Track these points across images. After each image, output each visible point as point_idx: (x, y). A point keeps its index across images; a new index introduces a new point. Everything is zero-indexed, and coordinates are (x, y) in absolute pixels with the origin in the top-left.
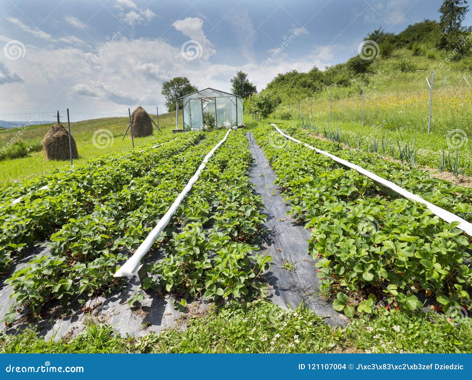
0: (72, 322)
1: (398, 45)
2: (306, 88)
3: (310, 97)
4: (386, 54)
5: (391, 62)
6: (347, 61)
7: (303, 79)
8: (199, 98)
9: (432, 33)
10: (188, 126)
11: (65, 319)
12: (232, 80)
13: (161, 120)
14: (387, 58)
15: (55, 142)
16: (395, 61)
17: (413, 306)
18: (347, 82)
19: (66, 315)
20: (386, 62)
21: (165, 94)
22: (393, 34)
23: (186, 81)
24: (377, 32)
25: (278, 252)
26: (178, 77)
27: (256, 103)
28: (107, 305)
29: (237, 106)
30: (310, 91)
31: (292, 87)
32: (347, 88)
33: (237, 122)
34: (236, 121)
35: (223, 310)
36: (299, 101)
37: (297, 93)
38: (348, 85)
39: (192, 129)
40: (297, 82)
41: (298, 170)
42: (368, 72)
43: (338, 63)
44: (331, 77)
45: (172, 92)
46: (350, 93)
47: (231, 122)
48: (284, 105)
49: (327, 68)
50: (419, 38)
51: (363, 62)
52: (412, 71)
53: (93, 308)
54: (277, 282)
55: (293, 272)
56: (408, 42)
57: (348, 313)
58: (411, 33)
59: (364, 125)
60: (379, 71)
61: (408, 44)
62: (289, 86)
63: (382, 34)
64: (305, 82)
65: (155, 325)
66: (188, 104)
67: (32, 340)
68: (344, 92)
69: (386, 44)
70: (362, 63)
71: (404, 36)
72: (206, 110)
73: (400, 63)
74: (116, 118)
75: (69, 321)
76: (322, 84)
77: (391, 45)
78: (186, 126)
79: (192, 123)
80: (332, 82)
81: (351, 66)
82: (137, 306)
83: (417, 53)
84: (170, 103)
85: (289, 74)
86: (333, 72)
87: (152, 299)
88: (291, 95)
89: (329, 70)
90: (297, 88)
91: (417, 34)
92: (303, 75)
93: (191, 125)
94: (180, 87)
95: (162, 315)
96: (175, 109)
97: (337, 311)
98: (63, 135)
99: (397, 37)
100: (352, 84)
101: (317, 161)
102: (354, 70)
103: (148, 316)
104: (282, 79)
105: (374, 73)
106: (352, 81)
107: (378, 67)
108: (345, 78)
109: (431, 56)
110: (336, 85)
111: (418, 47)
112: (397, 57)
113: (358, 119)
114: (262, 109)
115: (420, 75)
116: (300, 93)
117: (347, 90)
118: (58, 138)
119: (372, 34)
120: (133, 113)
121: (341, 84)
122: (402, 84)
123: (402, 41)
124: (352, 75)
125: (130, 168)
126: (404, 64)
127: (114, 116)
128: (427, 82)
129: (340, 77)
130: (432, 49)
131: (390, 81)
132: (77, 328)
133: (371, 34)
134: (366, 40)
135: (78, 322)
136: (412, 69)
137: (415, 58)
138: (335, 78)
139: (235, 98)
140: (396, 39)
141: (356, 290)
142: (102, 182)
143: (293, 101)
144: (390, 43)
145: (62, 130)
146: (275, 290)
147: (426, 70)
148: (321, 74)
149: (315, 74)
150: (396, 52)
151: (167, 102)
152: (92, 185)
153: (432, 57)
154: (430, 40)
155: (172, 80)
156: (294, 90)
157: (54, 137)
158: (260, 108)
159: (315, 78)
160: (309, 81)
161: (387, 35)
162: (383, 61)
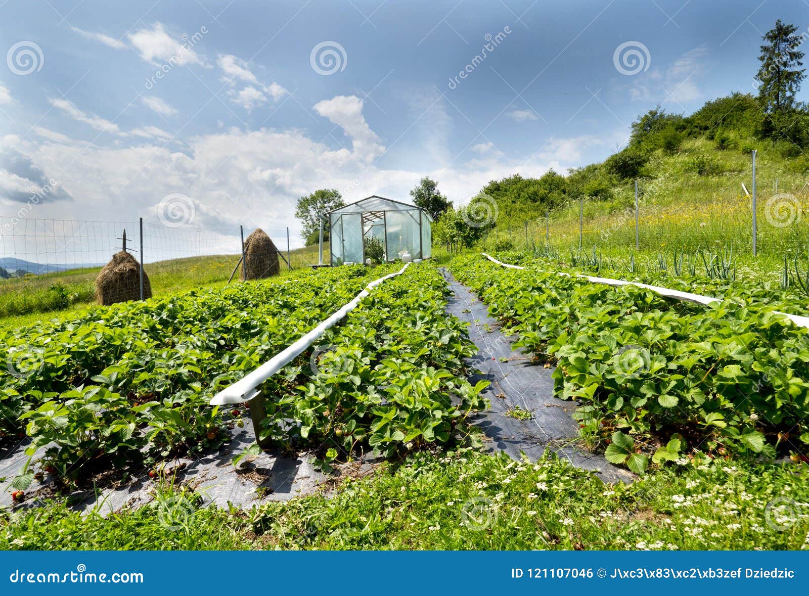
0: (130, 492)
1: (690, 134)
2: (538, 203)
3: (545, 216)
4: (671, 147)
5: (680, 159)
6: (605, 160)
7: (532, 189)
8: (358, 213)
9: (747, 114)
10: (338, 259)
11: (118, 489)
12: (412, 191)
13: (293, 257)
14: (673, 154)
15: (116, 281)
16: (686, 159)
17: (756, 445)
18: (606, 193)
19: (121, 483)
20: (672, 160)
21: (302, 217)
22: (680, 117)
23: (335, 194)
24: (653, 114)
25: (501, 399)
26: (323, 189)
27: (452, 223)
28: (194, 468)
29: (420, 224)
30: (544, 207)
31: (514, 202)
32: (606, 203)
33: (421, 252)
34: (419, 250)
35: (403, 468)
36: (526, 223)
37: (521, 210)
38: (607, 197)
39: (345, 263)
40: (522, 194)
41: (530, 289)
42: (641, 176)
43: (590, 164)
44: (580, 186)
45: (313, 213)
46: (612, 209)
47: (410, 252)
48: (501, 230)
49: (572, 171)
50: (726, 123)
51: (632, 159)
52: (717, 174)
53: (168, 472)
54: (501, 432)
55: (528, 422)
56: (706, 128)
57: (636, 466)
58: (711, 113)
59: (640, 251)
60: (659, 175)
61: (707, 132)
62: (507, 200)
63: (662, 116)
64: (535, 193)
65: (279, 492)
66: (339, 222)
67: (57, 516)
68: (602, 209)
69: (670, 131)
70: (630, 162)
71: (699, 119)
72: (370, 236)
73: (696, 161)
74: (218, 257)
75: (126, 491)
76: (563, 196)
77: (678, 133)
78: (335, 259)
79: (346, 254)
80: (581, 193)
81: (612, 167)
82: (247, 468)
83: (723, 145)
84: (309, 232)
85: (507, 180)
86: (583, 176)
87: (275, 459)
88: (512, 214)
89: (576, 175)
90: (521, 202)
91: (721, 116)
92: (530, 183)
93: (344, 258)
94: (326, 205)
95: (293, 479)
96: (318, 241)
97: (614, 465)
98: (131, 270)
99: (687, 121)
100: (616, 196)
101: (561, 282)
102: (617, 173)
103: (266, 481)
104: (495, 190)
105: (652, 178)
106: (615, 191)
107: (658, 167)
108: (603, 187)
109: (749, 150)
110: (588, 198)
111: (724, 135)
112: (691, 151)
113: (629, 241)
114: (464, 232)
115: (731, 181)
116: (526, 210)
117: (608, 204)
118: (121, 274)
119: (646, 116)
120: (248, 240)
121: (596, 196)
122: (700, 195)
123: (696, 127)
124: (615, 182)
125: (241, 302)
126: (702, 163)
127: (216, 253)
128: (743, 189)
129: (593, 184)
130: (749, 138)
131: (680, 190)
132: (140, 499)
133: (643, 116)
134: (636, 126)
135: (141, 491)
136: (717, 171)
137: (720, 153)
138: (587, 186)
139: (418, 212)
140: (685, 124)
141: (646, 429)
142: (193, 314)
143: (516, 224)
144: (677, 129)
145: (129, 262)
146: (497, 443)
147: (740, 171)
148: (561, 181)
149: (552, 182)
150: (687, 144)
151: (305, 230)
152: (175, 318)
153: (748, 152)
154: (744, 125)
155: (314, 193)
156: (518, 206)
157: (116, 272)
158: (461, 230)
159: (553, 187)
160: (542, 192)
161: (670, 118)
162: (666, 159)
